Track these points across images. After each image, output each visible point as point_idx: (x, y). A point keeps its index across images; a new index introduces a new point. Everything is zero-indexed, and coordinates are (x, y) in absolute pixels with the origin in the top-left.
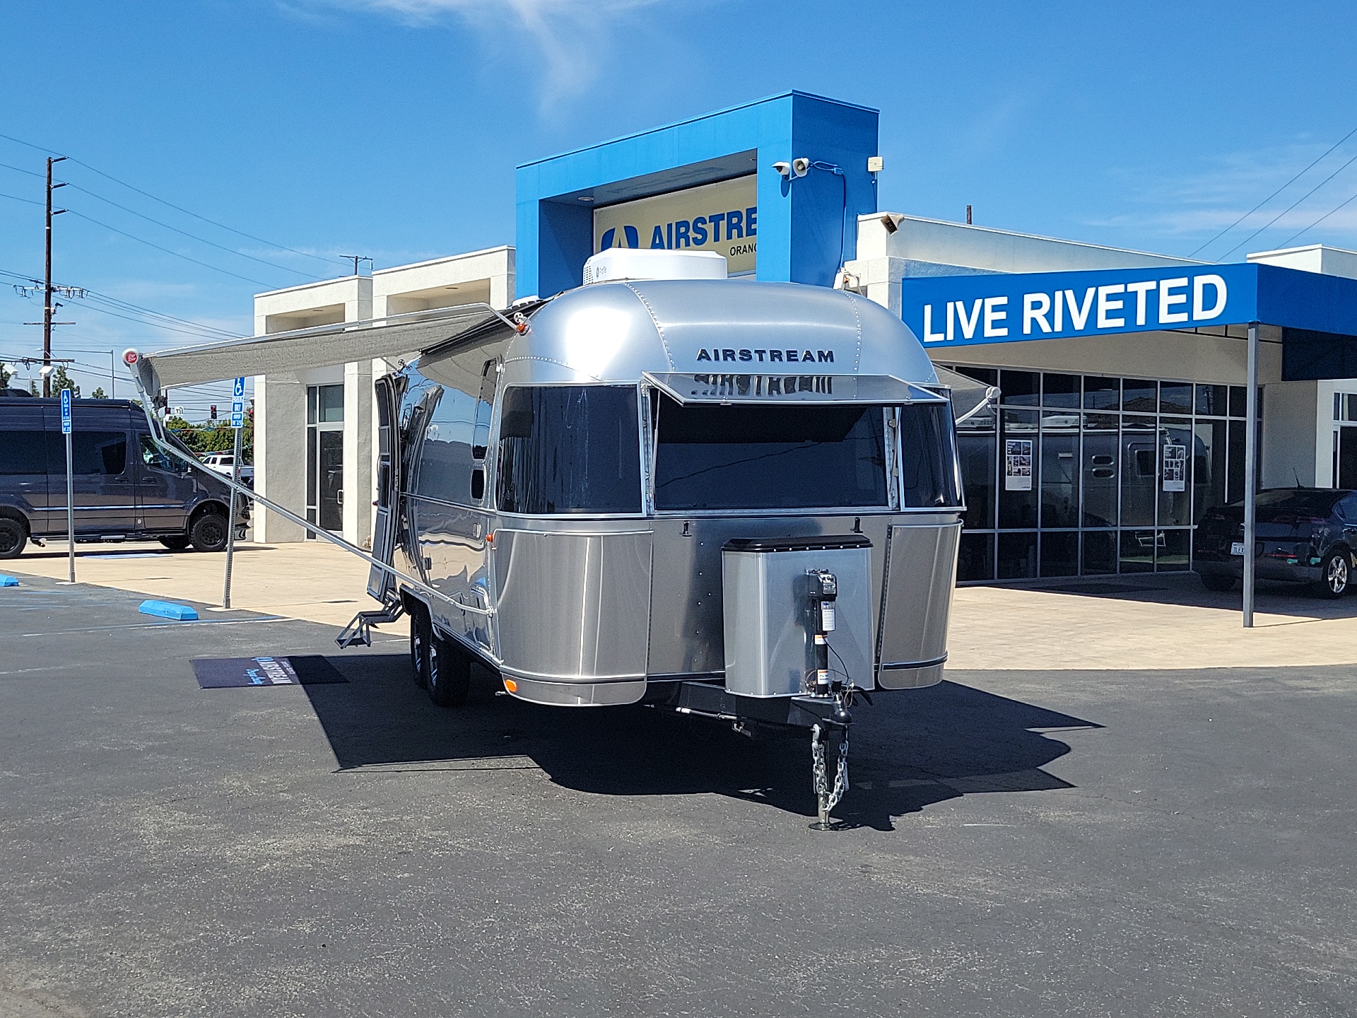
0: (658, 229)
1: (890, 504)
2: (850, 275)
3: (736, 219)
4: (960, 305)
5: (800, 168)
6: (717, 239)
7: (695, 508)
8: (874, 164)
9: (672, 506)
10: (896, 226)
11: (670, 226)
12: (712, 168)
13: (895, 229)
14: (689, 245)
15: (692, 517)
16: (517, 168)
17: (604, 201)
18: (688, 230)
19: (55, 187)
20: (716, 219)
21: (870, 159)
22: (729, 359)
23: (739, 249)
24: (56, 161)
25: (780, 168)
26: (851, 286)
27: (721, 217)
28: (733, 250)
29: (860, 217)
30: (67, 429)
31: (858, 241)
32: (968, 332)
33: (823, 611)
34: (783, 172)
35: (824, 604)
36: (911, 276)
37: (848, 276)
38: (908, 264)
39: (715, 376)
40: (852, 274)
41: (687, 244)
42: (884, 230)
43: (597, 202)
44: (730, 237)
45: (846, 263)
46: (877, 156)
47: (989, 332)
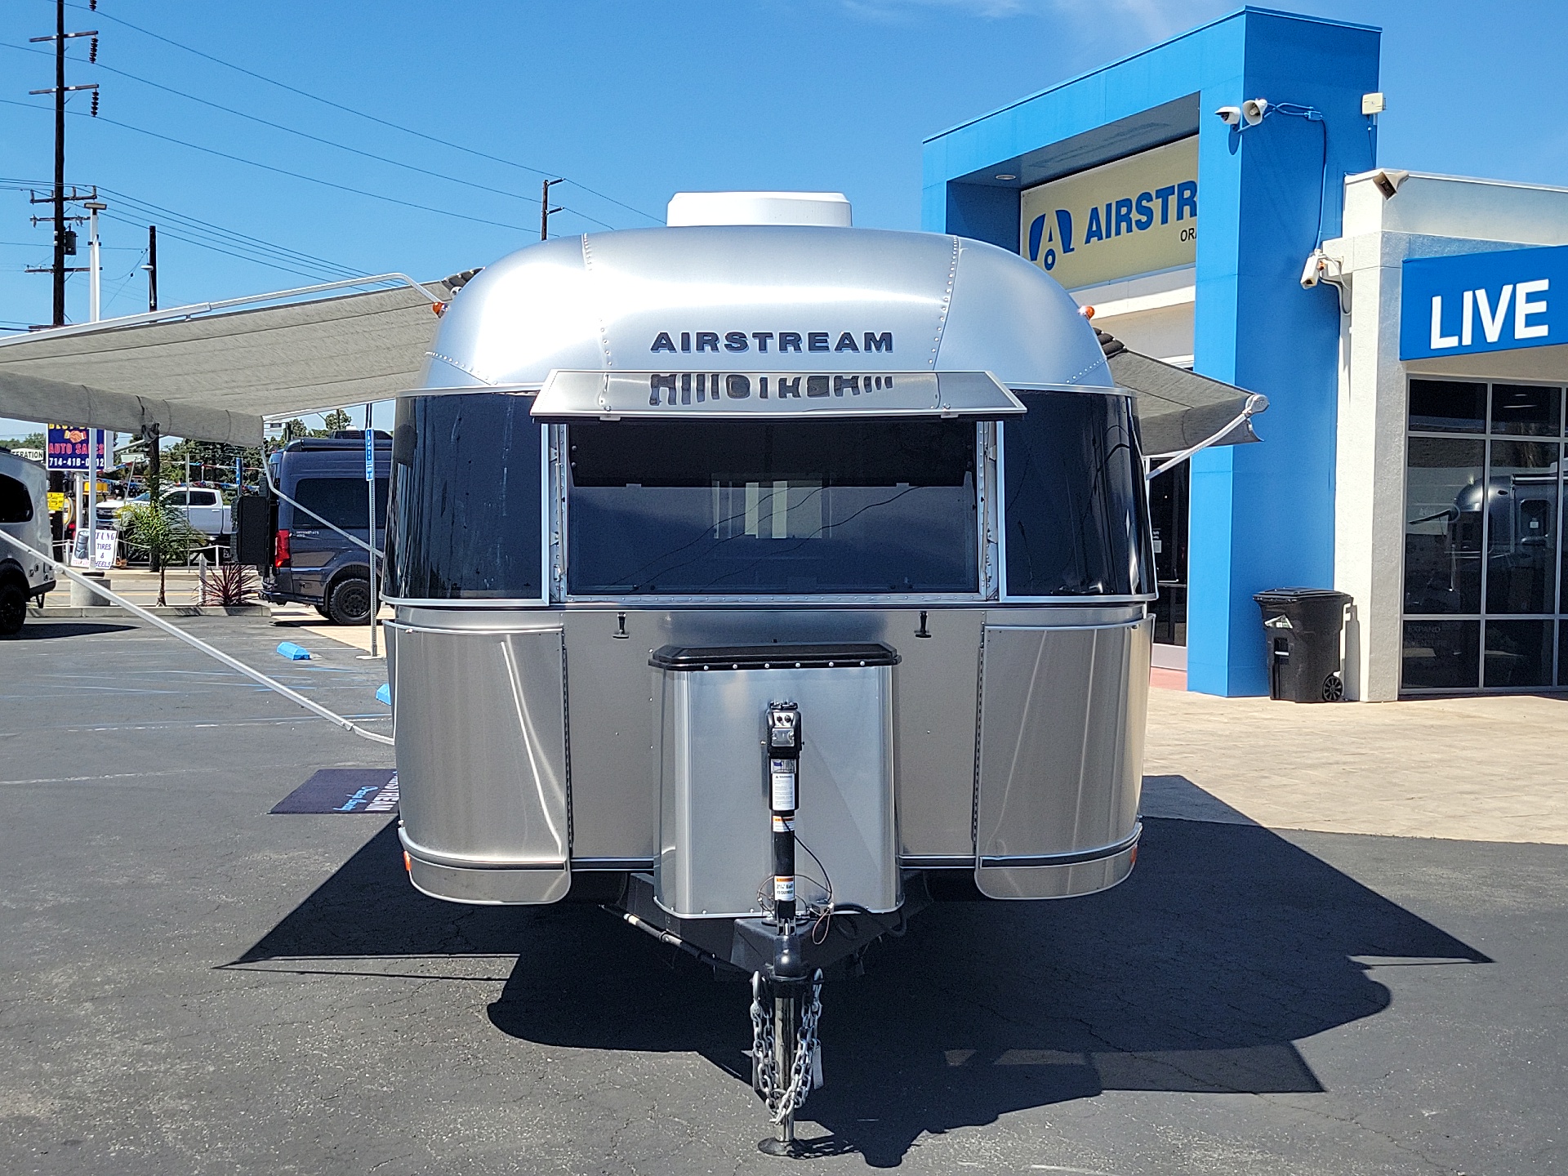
0: (1095, 211)
1: (982, 589)
2: (1327, 259)
3: (1189, 191)
4: (1481, 295)
5: (1253, 112)
6: (1165, 220)
7: (635, 592)
8: (1372, 103)
9: (602, 588)
10: (1396, 189)
11: (1109, 206)
12: (1153, 124)
13: (1394, 191)
14: (1131, 231)
15: (630, 608)
16: (924, 143)
17: (1032, 180)
18: (1129, 211)
19: (551, 212)
20: (1164, 194)
21: (1365, 97)
22: (708, 348)
23: (1191, 231)
24: (552, 183)
25: (1225, 115)
26: (1330, 274)
27: (1170, 190)
28: (1184, 233)
29: (1348, 179)
30: (370, 478)
31: (1344, 213)
32: (1492, 333)
33: (774, 776)
34: (1231, 121)
35: (775, 764)
36: (1417, 257)
37: (1324, 261)
38: (1412, 241)
39: (687, 377)
40: (1330, 257)
41: (1129, 230)
42: (1378, 195)
43: (1025, 181)
44: (1180, 217)
45: (1324, 243)
46: (1377, 92)
47: (1522, 332)
